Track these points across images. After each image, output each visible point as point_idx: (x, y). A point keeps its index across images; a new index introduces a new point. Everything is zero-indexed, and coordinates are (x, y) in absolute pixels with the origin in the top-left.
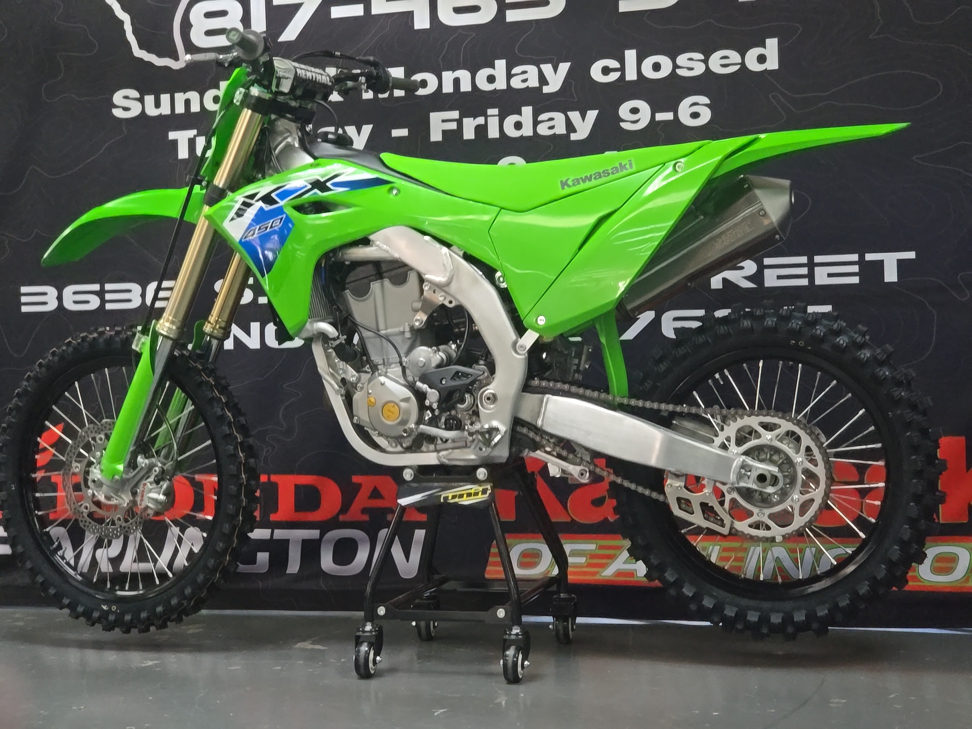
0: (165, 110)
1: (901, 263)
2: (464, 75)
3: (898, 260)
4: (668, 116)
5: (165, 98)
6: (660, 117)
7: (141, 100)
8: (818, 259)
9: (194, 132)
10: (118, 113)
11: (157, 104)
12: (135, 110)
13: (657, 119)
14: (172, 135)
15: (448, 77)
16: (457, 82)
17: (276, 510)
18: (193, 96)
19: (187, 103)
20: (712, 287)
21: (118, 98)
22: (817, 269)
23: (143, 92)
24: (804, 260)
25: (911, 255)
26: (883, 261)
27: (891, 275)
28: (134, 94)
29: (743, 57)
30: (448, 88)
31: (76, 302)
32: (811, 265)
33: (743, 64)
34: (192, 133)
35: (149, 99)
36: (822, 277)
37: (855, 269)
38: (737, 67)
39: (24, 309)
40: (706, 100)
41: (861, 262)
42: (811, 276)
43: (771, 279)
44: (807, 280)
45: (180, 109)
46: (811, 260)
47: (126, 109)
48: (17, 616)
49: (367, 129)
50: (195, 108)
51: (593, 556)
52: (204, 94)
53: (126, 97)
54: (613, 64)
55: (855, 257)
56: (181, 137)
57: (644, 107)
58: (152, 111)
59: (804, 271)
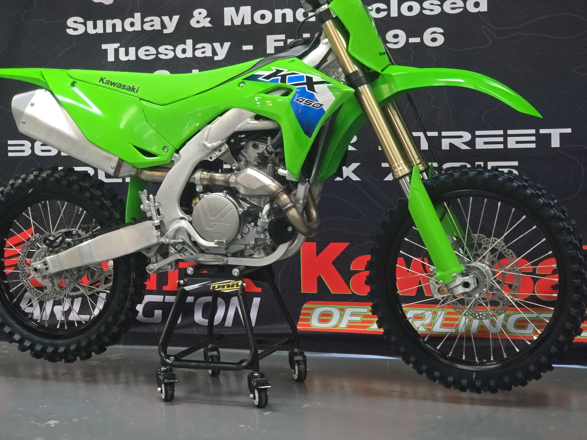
0: (100, 30)
1: (562, 135)
2: (289, 12)
3: (560, 133)
4: (417, 40)
5: (100, 23)
6: (412, 40)
7: (85, 24)
8: (510, 132)
9: (118, 45)
10: (70, 32)
11: (95, 27)
12: (81, 30)
13: (410, 42)
14: (104, 46)
15: (278, 13)
16: (284, 16)
17: (166, 283)
18: (118, 22)
19: (114, 26)
20: (443, 149)
21: (70, 22)
22: (508, 138)
23: (86, 19)
24: (501, 132)
25: (569, 130)
26: (551, 134)
27: (555, 143)
28: (80, 20)
29: (465, 4)
30: (278, 20)
31: (43, 151)
32: (505, 136)
33: (465, 8)
34: (117, 45)
35: (90, 24)
36: (512, 143)
37: (533, 139)
38: (461, 10)
39: (10, 154)
40: (441, 30)
41: (537, 135)
42: (505, 143)
43: (480, 144)
44: (502, 145)
45: (109, 30)
46: (505, 132)
47: (75, 29)
48: (4, 347)
49: (227, 45)
50: (119, 29)
51: (366, 316)
52: (124, 21)
53: (75, 22)
54: (383, 6)
55: (533, 131)
56: (110, 48)
57: (402, 34)
58: (91, 31)
59: (501, 139)
